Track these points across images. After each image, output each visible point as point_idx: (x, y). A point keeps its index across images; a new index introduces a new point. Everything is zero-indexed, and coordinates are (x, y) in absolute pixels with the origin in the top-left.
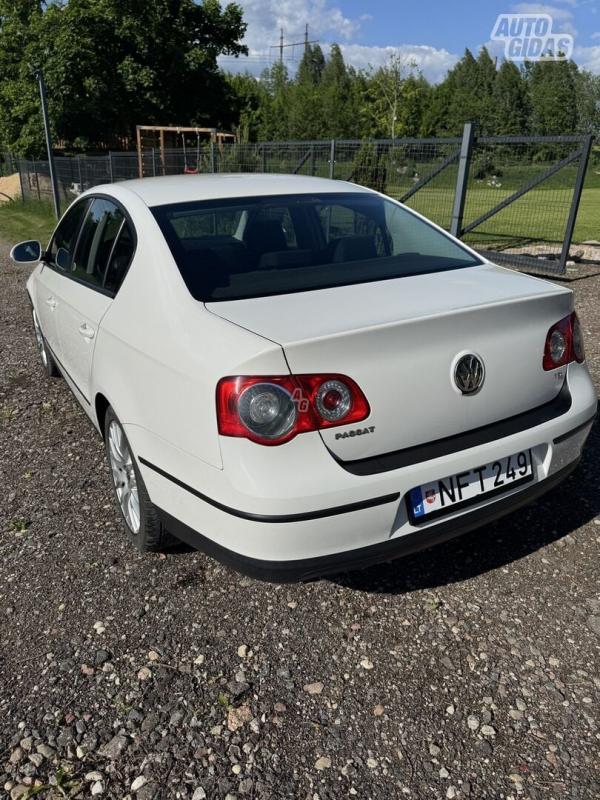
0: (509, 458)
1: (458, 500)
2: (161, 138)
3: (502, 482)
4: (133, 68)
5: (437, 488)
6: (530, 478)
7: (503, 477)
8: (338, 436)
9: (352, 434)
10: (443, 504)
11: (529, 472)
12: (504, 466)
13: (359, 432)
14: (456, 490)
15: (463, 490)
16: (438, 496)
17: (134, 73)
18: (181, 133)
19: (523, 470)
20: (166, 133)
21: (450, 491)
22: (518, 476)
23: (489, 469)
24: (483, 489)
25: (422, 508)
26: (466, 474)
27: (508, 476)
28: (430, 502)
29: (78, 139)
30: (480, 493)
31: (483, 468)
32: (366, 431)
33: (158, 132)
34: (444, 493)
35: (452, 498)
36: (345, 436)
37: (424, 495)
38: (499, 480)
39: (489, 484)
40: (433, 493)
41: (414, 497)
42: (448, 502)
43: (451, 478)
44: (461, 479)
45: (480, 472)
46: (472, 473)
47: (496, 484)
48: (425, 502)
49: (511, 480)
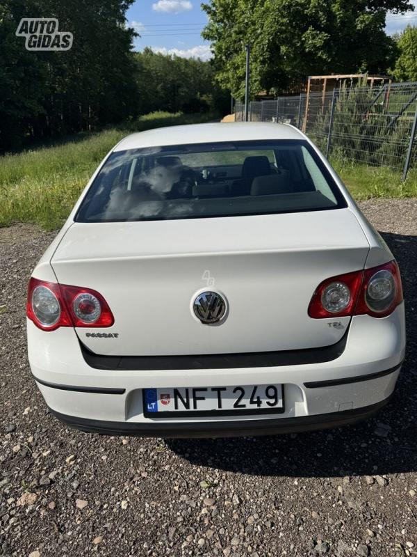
0: (256, 387)
1: (192, 409)
2: (324, 85)
3: (244, 406)
4: (312, 35)
5: (172, 394)
6: (281, 410)
7: (245, 402)
8: (88, 335)
9: (99, 335)
10: (176, 407)
11: (280, 405)
12: (249, 393)
13: (105, 335)
14: (191, 401)
15: (198, 402)
16: (172, 400)
17: (313, 38)
18: (340, 79)
19: (272, 401)
20: (328, 80)
21: (185, 400)
22: (264, 405)
23: (230, 391)
24: (220, 406)
25: (156, 406)
26: (204, 389)
27: (252, 402)
28: (164, 403)
29: (272, 89)
30: (217, 409)
31: (224, 389)
32: (110, 336)
33: (323, 80)
34: (179, 400)
35: (187, 405)
36: (93, 335)
37: (159, 396)
38: (240, 404)
39: (228, 404)
40: (168, 397)
41: (148, 395)
42: (182, 408)
43: (187, 390)
44: (197, 393)
45: (219, 391)
46: (209, 390)
47: (236, 405)
48: (159, 402)
49: (255, 406)
